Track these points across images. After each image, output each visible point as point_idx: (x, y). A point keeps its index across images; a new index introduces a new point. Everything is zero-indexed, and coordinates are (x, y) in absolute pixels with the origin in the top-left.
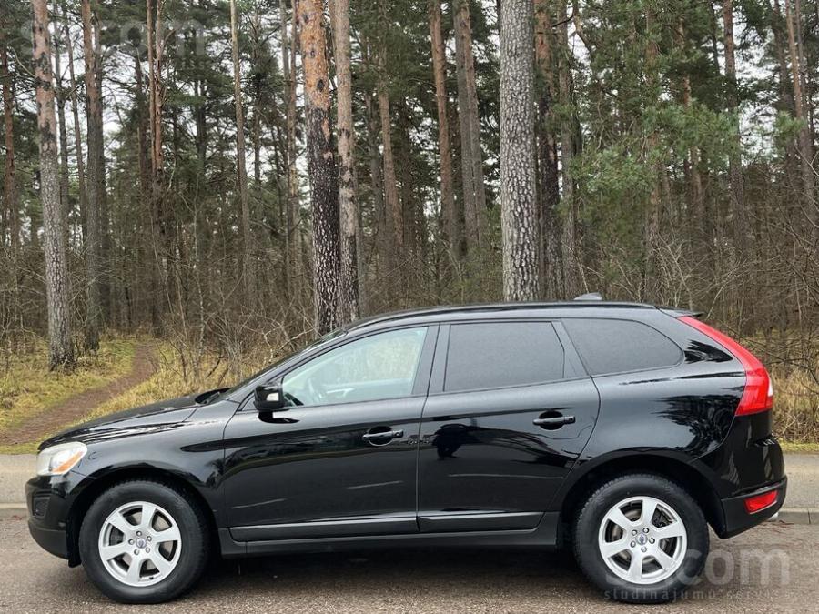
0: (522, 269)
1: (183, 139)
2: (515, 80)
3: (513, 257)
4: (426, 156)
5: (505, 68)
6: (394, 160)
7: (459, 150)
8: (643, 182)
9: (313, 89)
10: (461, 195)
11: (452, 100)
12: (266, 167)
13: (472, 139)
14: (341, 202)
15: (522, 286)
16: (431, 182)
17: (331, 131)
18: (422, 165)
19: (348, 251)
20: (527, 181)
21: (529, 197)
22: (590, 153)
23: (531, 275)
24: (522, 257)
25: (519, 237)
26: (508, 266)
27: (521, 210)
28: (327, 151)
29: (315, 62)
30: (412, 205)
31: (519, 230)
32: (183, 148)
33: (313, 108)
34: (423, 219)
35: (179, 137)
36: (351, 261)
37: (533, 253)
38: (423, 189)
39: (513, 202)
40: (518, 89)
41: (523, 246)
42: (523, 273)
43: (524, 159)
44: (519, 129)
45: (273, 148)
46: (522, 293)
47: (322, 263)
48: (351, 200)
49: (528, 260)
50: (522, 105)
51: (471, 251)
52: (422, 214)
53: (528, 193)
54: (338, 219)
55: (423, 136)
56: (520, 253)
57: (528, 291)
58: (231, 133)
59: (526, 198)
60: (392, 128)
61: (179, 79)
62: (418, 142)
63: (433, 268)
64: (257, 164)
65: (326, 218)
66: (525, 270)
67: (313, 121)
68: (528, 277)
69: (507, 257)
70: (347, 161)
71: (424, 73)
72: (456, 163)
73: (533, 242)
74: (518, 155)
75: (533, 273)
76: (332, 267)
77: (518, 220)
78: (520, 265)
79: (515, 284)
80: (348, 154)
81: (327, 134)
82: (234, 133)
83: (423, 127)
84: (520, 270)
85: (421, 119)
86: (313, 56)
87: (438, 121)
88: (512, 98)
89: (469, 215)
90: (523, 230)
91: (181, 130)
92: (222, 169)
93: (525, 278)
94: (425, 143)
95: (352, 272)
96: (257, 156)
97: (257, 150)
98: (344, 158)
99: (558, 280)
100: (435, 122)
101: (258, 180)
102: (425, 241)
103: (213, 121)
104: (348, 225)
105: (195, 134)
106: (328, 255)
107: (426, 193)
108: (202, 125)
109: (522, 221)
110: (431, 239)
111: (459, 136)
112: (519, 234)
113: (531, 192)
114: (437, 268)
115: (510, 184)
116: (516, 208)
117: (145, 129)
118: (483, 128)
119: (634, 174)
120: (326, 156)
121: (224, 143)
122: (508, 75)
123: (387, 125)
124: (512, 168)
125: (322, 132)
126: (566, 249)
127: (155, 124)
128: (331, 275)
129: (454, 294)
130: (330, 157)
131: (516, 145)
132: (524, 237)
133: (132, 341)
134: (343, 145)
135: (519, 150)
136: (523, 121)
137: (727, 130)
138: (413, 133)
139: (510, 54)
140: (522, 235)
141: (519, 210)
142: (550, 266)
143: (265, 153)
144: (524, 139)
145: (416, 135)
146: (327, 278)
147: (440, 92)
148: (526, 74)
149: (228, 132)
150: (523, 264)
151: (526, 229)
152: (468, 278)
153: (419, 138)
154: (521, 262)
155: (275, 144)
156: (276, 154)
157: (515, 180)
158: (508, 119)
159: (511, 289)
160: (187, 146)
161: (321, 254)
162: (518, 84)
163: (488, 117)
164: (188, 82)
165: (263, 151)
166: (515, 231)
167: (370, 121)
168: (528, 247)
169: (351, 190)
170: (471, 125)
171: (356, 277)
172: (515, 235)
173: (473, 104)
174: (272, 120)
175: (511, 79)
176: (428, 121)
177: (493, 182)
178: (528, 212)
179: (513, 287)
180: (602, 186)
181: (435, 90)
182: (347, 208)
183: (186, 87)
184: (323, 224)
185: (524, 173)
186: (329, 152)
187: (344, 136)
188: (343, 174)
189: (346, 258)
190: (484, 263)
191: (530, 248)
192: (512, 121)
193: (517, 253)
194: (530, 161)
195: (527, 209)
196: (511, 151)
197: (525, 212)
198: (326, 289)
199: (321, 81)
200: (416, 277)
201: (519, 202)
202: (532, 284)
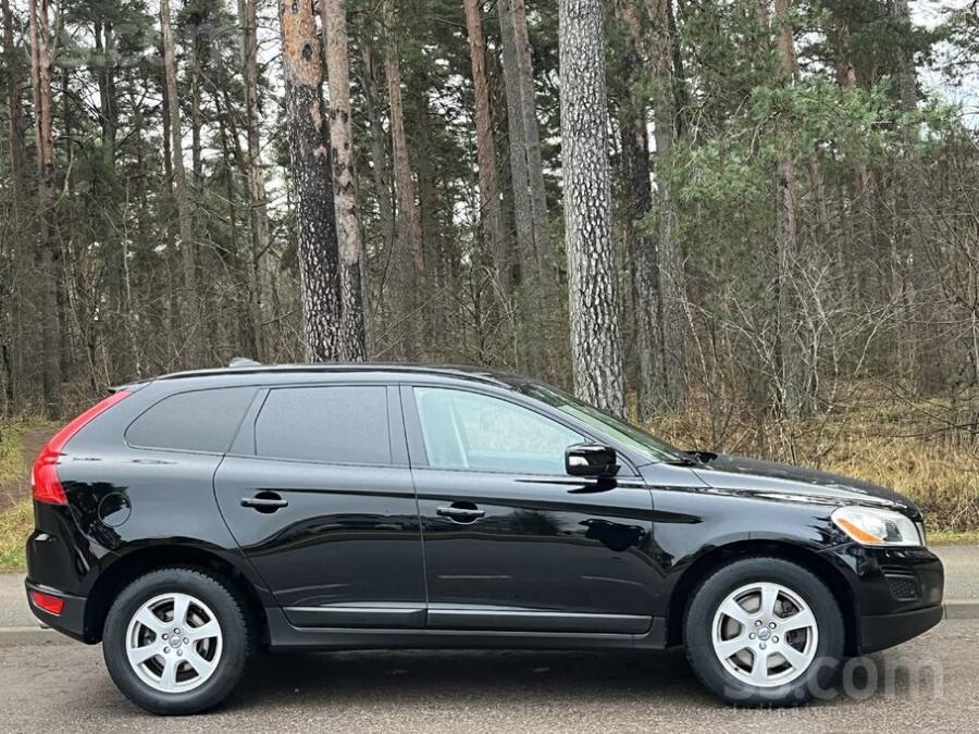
0: (595, 309)
1: (78, 113)
2: (579, 50)
3: (583, 293)
4: (454, 133)
5: (565, 34)
6: (408, 141)
7: (504, 127)
8: (753, 189)
9: (296, 57)
10: (509, 192)
11: (492, 46)
12: (208, 154)
13: (524, 114)
14: (337, 215)
15: (595, 332)
16: (464, 173)
17: (323, 116)
18: (448, 148)
19: (348, 287)
20: (599, 189)
21: (601, 210)
22: (683, 149)
23: (607, 317)
24: (594, 293)
25: (589, 266)
26: (575, 305)
27: (592, 229)
28: (318, 145)
29: (298, 18)
30: (435, 208)
31: (590, 256)
32: (78, 126)
33: (297, 84)
34: (453, 231)
35: (71, 110)
36: (353, 300)
37: (609, 287)
38: (451, 184)
39: (581, 218)
40: (584, 63)
41: (595, 277)
42: (596, 314)
43: (595, 159)
44: (586, 117)
45: (218, 124)
46: (596, 341)
47: (315, 304)
48: (352, 212)
49: (603, 297)
50: (590, 85)
51: (527, 281)
52: (451, 222)
53: (601, 205)
54: (336, 241)
55: (448, 101)
56: (591, 286)
57: (603, 339)
58: (151, 103)
59: (598, 212)
60: (403, 91)
61: (71, 22)
62: (442, 111)
63: (471, 307)
64: (196, 149)
65: (319, 241)
66: (599, 310)
67: (298, 103)
68: (603, 320)
69: (574, 292)
70: (344, 156)
71: (449, 9)
72: (502, 147)
73: (609, 273)
74: (586, 154)
75: (609, 314)
76: (329, 311)
77: (588, 241)
78: (593, 304)
79: (586, 329)
80: (346, 145)
81: (318, 121)
82: (157, 103)
83: (449, 89)
84: (592, 310)
85: (445, 76)
86: (295, 10)
87: (472, 79)
88: (576, 76)
89: (523, 228)
90: (595, 256)
91: (74, 98)
92: (140, 157)
93: (599, 321)
94: (453, 114)
95: (355, 316)
96: (196, 138)
97: (196, 129)
98: (340, 151)
99: (653, 321)
100: (467, 82)
101: (197, 175)
102: (456, 264)
103: (125, 84)
104: (349, 251)
105: (99, 105)
106: (324, 293)
107: (455, 190)
108: (108, 91)
109: (594, 244)
110: (466, 260)
111: (504, 103)
112: (589, 262)
113: (605, 204)
114: (477, 307)
115: (576, 193)
116: (585, 225)
117: (20, 98)
118: (541, 90)
119: (739, 179)
120: (316, 153)
121: (142, 117)
122: (569, 45)
123: (396, 87)
124: (578, 171)
125: (311, 118)
126: (665, 276)
127: (40, 94)
128: (328, 322)
129: (503, 344)
130: (322, 154)
131: (583, 140)
132: (596, 266)
133: (17, 426)
134: (339, 133)
135: (587, 146)
136: (591, 106)
137: (861, 118)
138: (434, 96)
139: (572, 15)
140: (593, 263)
141: (589, 228)
142: (641, 301)
143: (207, 133)
144: (593, 132)
145: (440, 102)
146: (323, 326)
147: (473, 39)
148: (594, 42)
149: (147, 101)
150: (597, 302)
151: (600, 255)
152: (523, 319)
153: (443, 106)
154: (594, 299)
155: (220, 118)
156: (224, 135)
157: (583, 187)
158: (572, 105)
159: (580, 337)
160: (84, 123)
161: (314, 292)
162: (584, 56)
163: (548, 72)
164: (84, 24)
165: (204, 129)
166: (585, 257)
167: (369, 85)
168: (603, 278)
169: (352, 198)
170: (522, 92)
171: (362, 322)
172: (585, 263)
173: (525, 62)
174: (218, 82)
175: (574, 50)
176: (456, 80)
177: (558, 172)
178: (601, 230)
179: (583, 333)
180: (699, 195)
181: (466, 33)
182: (346, 224)
183: (82, 32)
184: (315, 249)
185: (594, 177)
186: (322, 147)
187: (339, 120)
188: (339, 175)
189: (347, 296)
190: (545, 298)
191: (606, 280)
192: (577, 107)
193: (588, 287)
194: (602, 161)
195: (600, 226)
196: (577, 148)
197: (598, 231)
198: (321, 342)
199: (308, 46)
200: (445, 320)
201: (589, 217)
202: (609, 329)
